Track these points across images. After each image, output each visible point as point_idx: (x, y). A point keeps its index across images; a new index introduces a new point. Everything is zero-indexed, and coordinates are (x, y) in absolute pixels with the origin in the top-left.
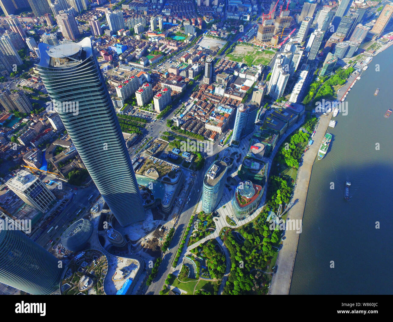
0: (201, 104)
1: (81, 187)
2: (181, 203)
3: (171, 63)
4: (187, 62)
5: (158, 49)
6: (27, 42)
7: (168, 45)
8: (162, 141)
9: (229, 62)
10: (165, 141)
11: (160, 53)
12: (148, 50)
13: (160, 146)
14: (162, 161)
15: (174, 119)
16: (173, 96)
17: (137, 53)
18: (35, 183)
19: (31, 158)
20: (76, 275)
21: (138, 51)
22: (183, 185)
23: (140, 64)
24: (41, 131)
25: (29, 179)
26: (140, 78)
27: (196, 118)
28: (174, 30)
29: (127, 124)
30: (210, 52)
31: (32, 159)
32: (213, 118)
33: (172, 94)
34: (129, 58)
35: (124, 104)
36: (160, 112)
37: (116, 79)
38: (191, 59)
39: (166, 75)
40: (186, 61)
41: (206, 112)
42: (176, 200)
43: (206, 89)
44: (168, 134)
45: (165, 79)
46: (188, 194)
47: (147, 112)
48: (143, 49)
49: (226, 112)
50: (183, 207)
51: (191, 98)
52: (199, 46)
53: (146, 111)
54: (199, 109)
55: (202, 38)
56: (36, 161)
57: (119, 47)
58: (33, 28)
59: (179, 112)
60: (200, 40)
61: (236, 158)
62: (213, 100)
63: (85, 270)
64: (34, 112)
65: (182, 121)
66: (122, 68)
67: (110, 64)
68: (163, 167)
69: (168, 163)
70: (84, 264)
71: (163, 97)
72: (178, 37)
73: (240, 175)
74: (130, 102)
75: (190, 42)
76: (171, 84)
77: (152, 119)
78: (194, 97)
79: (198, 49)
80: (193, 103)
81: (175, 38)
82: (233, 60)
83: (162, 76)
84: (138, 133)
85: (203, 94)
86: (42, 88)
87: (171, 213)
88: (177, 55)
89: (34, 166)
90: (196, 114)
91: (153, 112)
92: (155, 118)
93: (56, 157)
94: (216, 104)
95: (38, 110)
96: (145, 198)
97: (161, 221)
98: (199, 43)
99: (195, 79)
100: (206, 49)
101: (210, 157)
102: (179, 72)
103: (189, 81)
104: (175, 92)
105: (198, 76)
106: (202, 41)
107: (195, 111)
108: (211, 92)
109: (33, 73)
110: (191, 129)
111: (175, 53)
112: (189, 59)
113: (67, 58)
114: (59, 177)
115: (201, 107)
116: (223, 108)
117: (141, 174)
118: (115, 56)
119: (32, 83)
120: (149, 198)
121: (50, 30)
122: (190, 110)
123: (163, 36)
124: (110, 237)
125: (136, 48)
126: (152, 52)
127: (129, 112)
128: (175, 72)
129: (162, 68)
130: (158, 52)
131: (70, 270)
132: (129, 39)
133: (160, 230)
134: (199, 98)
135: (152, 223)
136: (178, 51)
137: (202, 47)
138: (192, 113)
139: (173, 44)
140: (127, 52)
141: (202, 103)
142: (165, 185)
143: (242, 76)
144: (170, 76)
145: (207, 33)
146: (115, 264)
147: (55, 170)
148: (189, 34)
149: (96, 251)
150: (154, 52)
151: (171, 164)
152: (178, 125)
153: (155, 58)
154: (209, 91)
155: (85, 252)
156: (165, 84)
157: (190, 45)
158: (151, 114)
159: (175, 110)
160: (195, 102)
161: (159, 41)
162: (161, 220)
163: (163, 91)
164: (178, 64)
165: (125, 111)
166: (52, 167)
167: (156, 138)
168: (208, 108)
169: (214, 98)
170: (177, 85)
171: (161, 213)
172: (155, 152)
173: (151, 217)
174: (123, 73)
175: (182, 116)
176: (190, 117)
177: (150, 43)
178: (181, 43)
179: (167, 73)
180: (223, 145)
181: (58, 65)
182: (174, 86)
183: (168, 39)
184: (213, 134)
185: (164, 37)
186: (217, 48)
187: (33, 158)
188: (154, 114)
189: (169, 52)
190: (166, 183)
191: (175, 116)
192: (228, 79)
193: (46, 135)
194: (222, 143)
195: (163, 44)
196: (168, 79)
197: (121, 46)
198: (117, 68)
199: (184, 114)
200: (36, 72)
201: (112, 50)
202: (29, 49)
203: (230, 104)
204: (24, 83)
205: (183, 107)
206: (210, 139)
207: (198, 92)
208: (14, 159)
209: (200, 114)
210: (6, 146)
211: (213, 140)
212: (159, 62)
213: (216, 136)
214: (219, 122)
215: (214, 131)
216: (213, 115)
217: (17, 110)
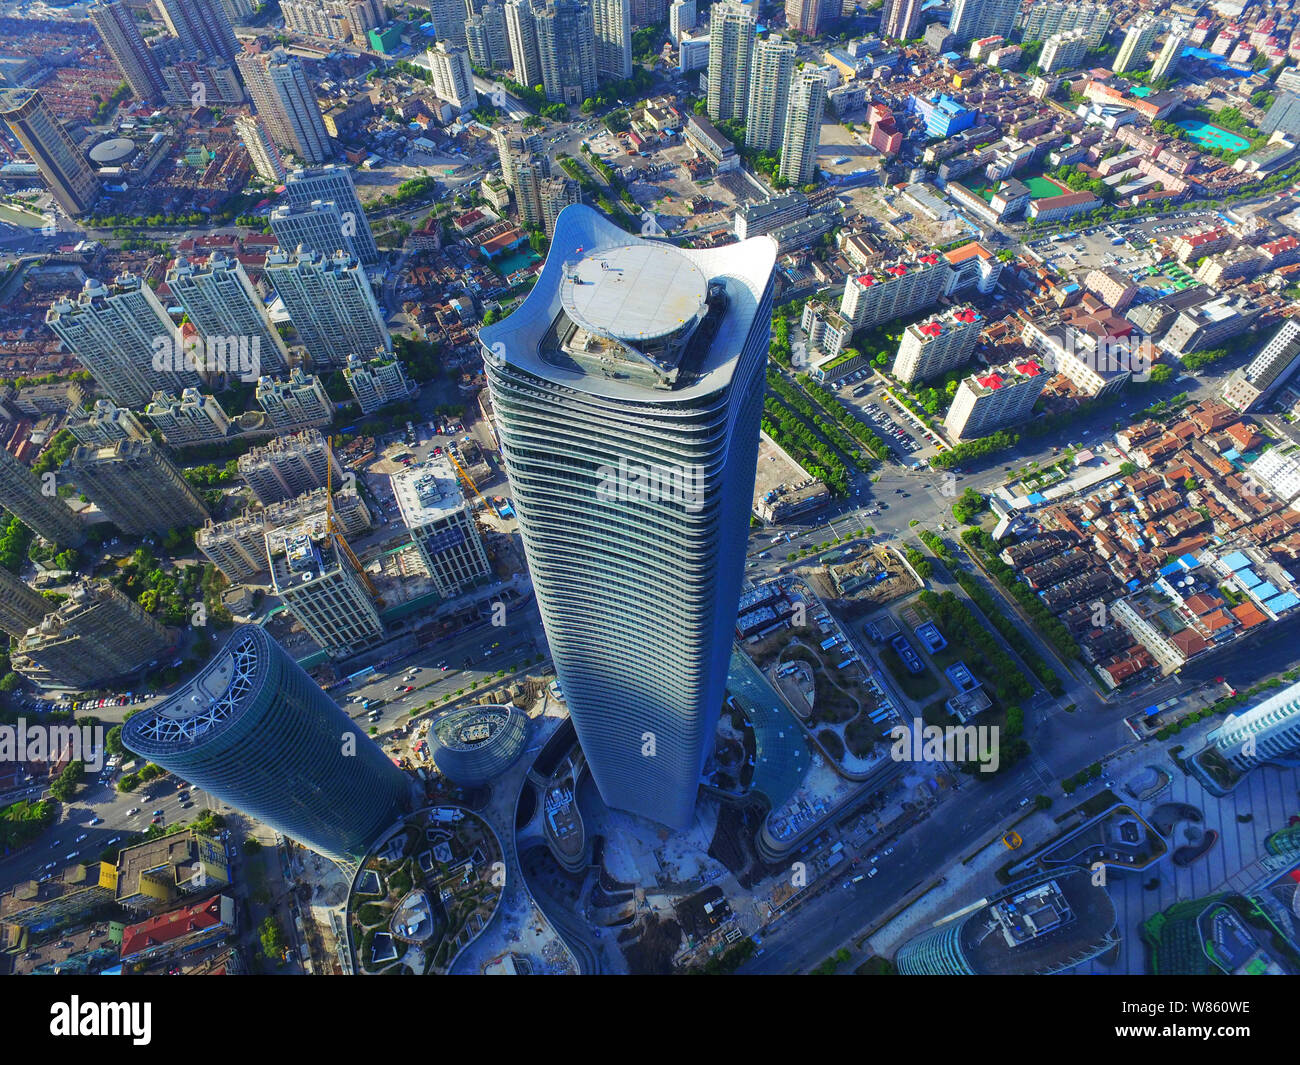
0: (1149, 490)
2: (833, 861)
3: (1117, 243)
4: (1196, 268)
5: (1097, 162)
6: (672, 7)
7: (1148, 159)
8: (900, 563)
10: (914, 572)
11: (1094, 184)
12: (1052, 156)
13: (881, 580)
15: (997, 498)
16: (1048, 400)
17: (1000, 154)
20: (407, 871)
21: (1007, 149)
22: (881, 796)
23: (987, 203)
26: (955, 268)
27: (1090, 542)
28: (1215, 94)
29: (815, 429)
32: (1170, 592)
33: (1049, 388)
34: (957, 167)
35: (845, 346)
36: (959, 442)
37: (871, 235)
38: (1220, 260)
39: (1070, 294)
40: (1193, 262)
41: (1155, 541)
42: (824, 836)
43: (1216, 430)
44: (939, 549)
45: (1055, 309)
46: (881, 846)
47: (912, 416)
48: (1033, 144)
49: (1257, 600)
50: (832, 884)
51: (1123, 441)
53: (908, 411)
54: (1130, 507)
57: (946, 112)
59: (1035, 476)
61: (1181, 840)
65: (1027, 522)
66: (915, 198)
67: (878, 167)
68: (846, 684)
70: (443, 853)
72: (1216, 131)
73: (1152, 937)
74: (871, 349)
77: (913, 455)
78: (1135, 443)
79: (1284, 219)
80: (1114, 468)
81: (1196, 134)
83: (1048, 291)
84: (831, 487)
85: (1189, 447)
86: (637, 179)
87: (778, 873)
88: (1161, 218)
90: (1101, 524)
91: (933, 426)
92: (925, 454)
94: (1226, 526)
96: (724, 761)
97: (729, 874)
99: (1188, 363)
103: (1156, 361)
104: (1066, 386)
105: (1211, 355)
108: (1231, 455)
109: (640, 118)
110: (1043, 584)
111: (1158, 208)
112: (1210, 255)
115: (1140, 506)
116: (1252, 566)
118: (914, 140)
119: (622, 152)
120: (734, 769)
122: (1085, 491)
123: (1149, 112)
124: (551, 818)
125: (1006, 133)
126: (1063, 169)
127: (849, 383)
128: (1113, 294)
129: (1067, 256)
132: (1002, 84)
133: (709, 908)
134: (1159, 460)
135: (697, 860)
136: (1178, 200)
138: (1088, 513)
139: (1173, 162)
140: (966, 138)
141: (1158, 485)
142: (817, 758)
144: (1083, 304)
150: (1069, 173)
152: (997, 534)
153: (1064, 200)
154: (1226, 446)
155: (462, 816)
156: (1039, 334)
158: (921, 430)
159: (1022, 459)
160: (1131, 470)
161: (1116, 129)
162: (733, 872)
163: (1017, 373)
164: (1144, 262)
165: (838, 373)
167: (885, 537)
168: (1171, 526)
171: (744, 847)
172: (852, 592)
173: (704, 835)
174: (907, 217)
175: (1037, 499)
176: (1068, 526)
177: (1077, 126)
178: (1215, 168)
179: (1076, 287)
180: (1147, 732)
185: (1151, 116)
188: (929, 437)
189: (1136, 192)
191: (1007, 487)
194: (1150, 722)
195: (1128, 148)
196: (1066, 311)
197: (953, 109)
198: (896, 189)
199: (1049, 495)
200: (648, 116)
201: (914, 111)
204: (605, 144)
205: (1062, 464)
206: (1106, 675)
207: (1169, 428)
208: (462, 382)
209: (1119, 532)
210: (465, 332)
211: (1112, 683)
212: (1066, 224)
213: (1139, 671)
214: (1190, 625)
215: (1144, 649)
216: (1181, 584)
217: (542, 226)
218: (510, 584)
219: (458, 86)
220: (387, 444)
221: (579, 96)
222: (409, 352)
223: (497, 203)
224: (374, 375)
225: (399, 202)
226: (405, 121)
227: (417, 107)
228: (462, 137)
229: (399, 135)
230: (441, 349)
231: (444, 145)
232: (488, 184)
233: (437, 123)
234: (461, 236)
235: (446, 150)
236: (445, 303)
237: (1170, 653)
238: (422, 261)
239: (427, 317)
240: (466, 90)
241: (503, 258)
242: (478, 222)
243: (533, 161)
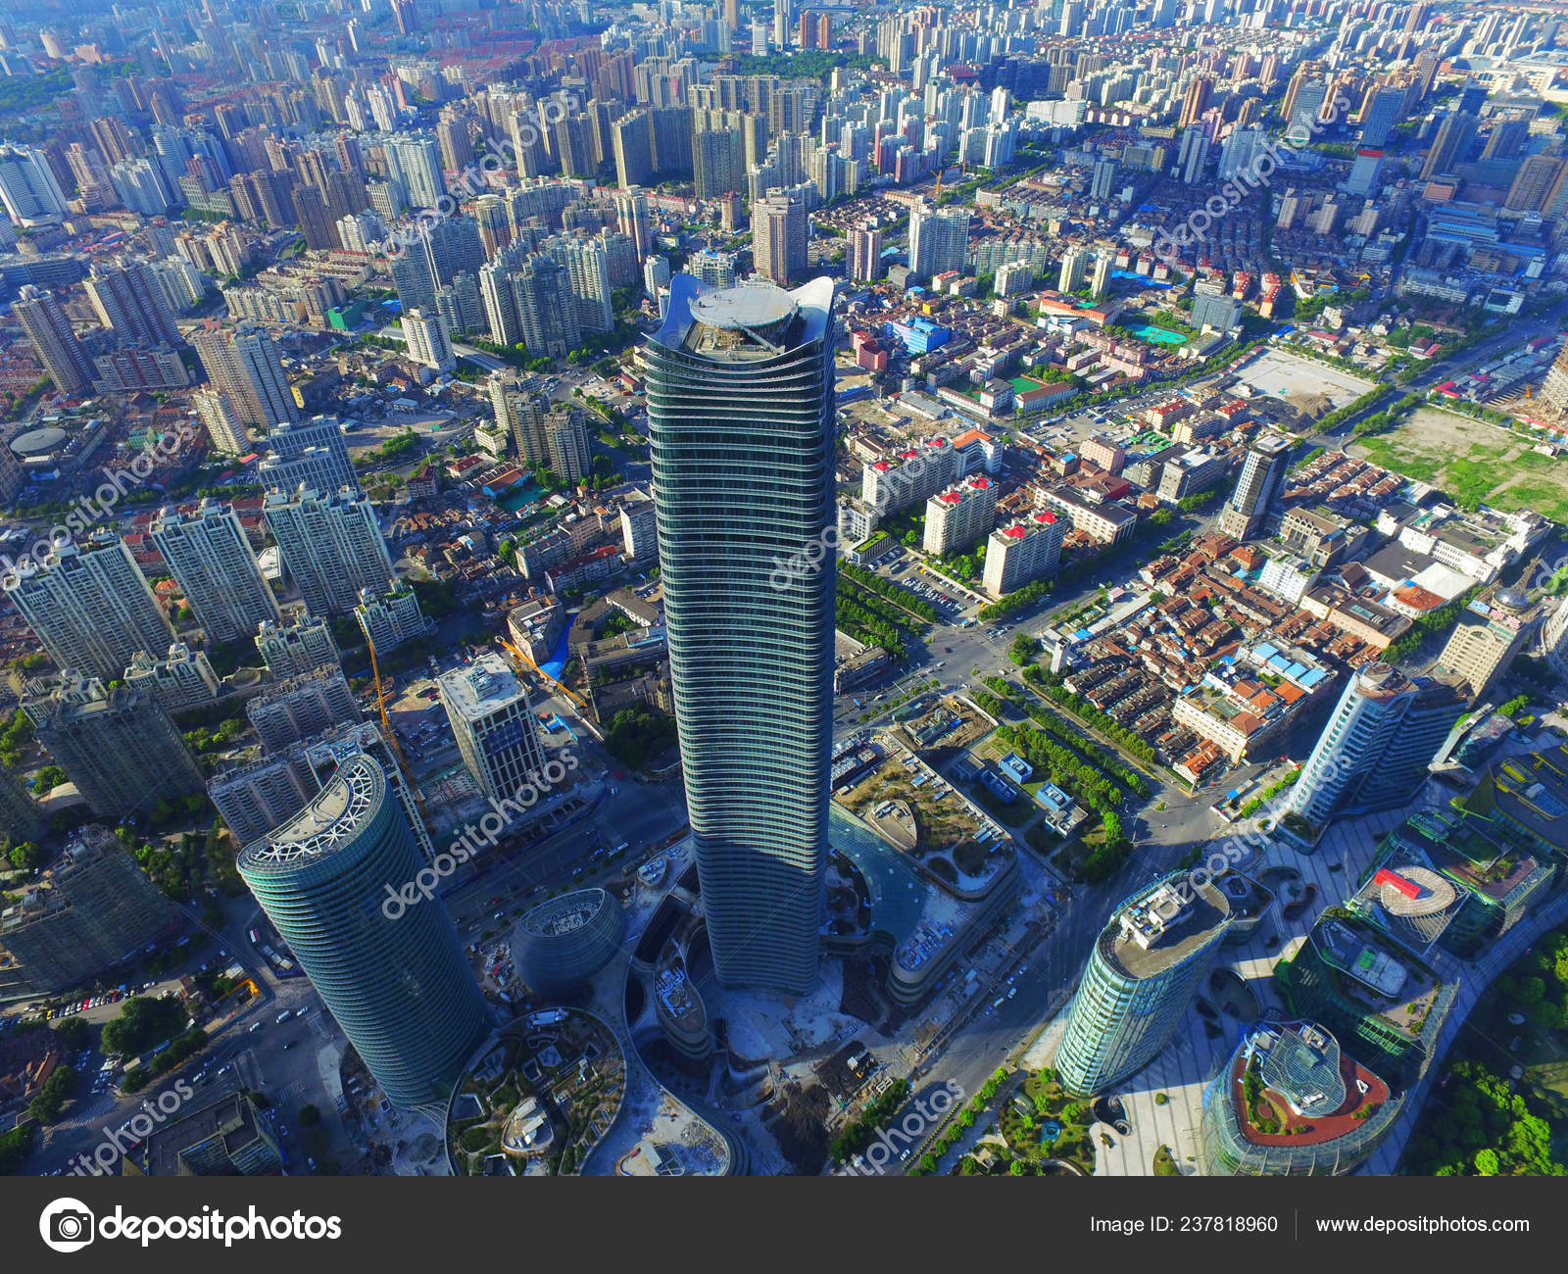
0: (1179, 611)
1: (638, 774)
2: (970, 991)
3: (1099, 422)
4: (1170, 433)
5: (1065, 361)
6: (646, 268)
7: (1107, 354)
8: (971, 709)
9: (1364, 468)
10: (986, 715)
11: (1067, 377)
12: (1025, 358)
13: (956, 726)
14: (949, 787)
15: (1046, 638)
16: (1070, 551)
17: (978, 361)
18: (512, 707)
19: (528, 624)
20: (511, 1083)
21: (984, 356)
22: (1003, 920)
23: (977, 402)
24: (587, 547)
25: (500, 687)
26: (961, 451)
27: (1140, 663)
28: (1149, 304)
29: (861, 604)
30: (1282, 411)
31: (532, 629)
32: (1218, 684)
33: (1068, 541)
34: (943, 374)
35: (874, 529)
36: (1000, 597)
37: (876, 436)
38: (1188, 424)
39: (1068, 463)
40: (1167, 427)
41: (1196, 651)
42: (955, 968)
43: (1222, 555)
44: (1005, 689)
45: (1059, 477)
46: (1014, 968)
47: (951, 582)
48: (1006, 351)
49: (1292, 679)
50: (974, 1014)
51: (1146, 575)
52: (1239, 379)
53: (946, 579)
54: (1167, 628)
55: (1263, 352)
56: (540, 636)
57: (922, 331)
58: (678, 231)
59: (1078, 616)
60: (1252, 360)
61: (1287, 899)
62: (1242, 609)
63: (546, 1081)
64: (590, 484)
65: (1079, 655)
66: (910, 404)
67: (870, 383)
68: (946, 813)
69: (967, 803)
70: (550, 1057)
71: (1029, 541)
73: (1283, 983)
74: (898, 531)
75: (1203, 359)
76: (1078, 500)
77: (960, 615)
78: (1158, 575)
79: (1233, 391)
80: (1145, 599)
81: (1142, 334)
82: (1385, 466)
83: (1048, 464)
84: (889, 651)
85: (1203, 572)
86: (637, 414)
87: (916, 1016)
88: (1131, 399)
89: (530, 652)
90: (1146, 645)
91: (972, 587)
92: (971, 614)
93: (600, 645)
94: (1252, 630)
95: (602, 479)
96: (838, 908)
97: (866, 1026)
98: (1241, 367)
99: (1184, 506)
100: (1267, 399)
101: (1159, 847)
102: (1124, 461)
103: (1157, 508)
104: (1084, 538)
105: (1202, 497)
106: (1258, 363)
107: (1145, 633)
108: (1241, 574)
109: (631, 363)
110: (1108, 702)
111: (1126, 391)
112: (1179, 420)
113: (743, 333)
114: (585, 716)
115: (1175, 625)
116: (1280, 653)
117: (850, 807)
118: (898, 359)
119: (616, 393)
120: (850, 914)
121: (723, 241)
122: (1125, 622)
123: (1099, 320)
124: (666, 1001)
125: (980, 344)
126: (1037, 368)
127: (884, 563)
128: (1106, 459)
129: (1058, 436)
130: (1059, 373)
131: (502, 1052)
132: (966, 308)
133: (853, 1063)
134: (1181, 585)
135: (830, 1020)
136: (1141, 383)
137: (1250, 386)
138: (1132, 638)
139: (1128, 354)
140: (945, 351)
141: (1186, 607)
142: (931, 888)
143: (1414, 541)
144: (1082, 471)
145: (1288, 337)
146: (646, 1112)
147: (583, 686)
148: (1206, 329)
149: (604, 1028)
150: (1042, 370)
151: (979, 814)
152: (1055, 668)
153: (1044, 391)
154: (1235, 568)
155: (566, 1014)
156: (1050, 496)
157: (1202, 370)
158: (963, 593)
159: (1062, 604)
160: (1158, 599)
161: (1074, 334)
162: (870, 1023)
163: (1037, 522)
164: (1128, 433)
165: (871, 554)
166: (577, 673)
167: (950, 689)
168: (1206, 637)
169: (1249, 603)
170: (1100, 510)
171: (876, 997)
172: (930, 742)
173: (831, 994)
174: (907, 420)
175: (1084, 635)
176: (1118, 651)
177: (1042, 333)
178: (1164, 357)
179: (1072, 456)
180: (1234, 814)
181: (707, 349)
182: (1086, 512)
183: (1112, 334)
184: (1201, 754)
185: (1100, 322)
186: (1321, 404)
187: (535, 626)
188: (971, 598)
189: (1105, 380)
190: (935, 881)
191: (1054, 629)
192: (1341, 538)
193: (596, 565)
194: (1234, 805)
195: (1087, 347)
196: (1069, 478)
197: (928, 328)
198: (891, 399)
199: (1093, 630)
200: (638, 361)
201: (892, 335)
202: (644, 289)
203: (1320, 647)
204: (596, 387)
205: (1099, 603)
206: (1182, 769)
207: (1182, 560)
208: (485, 610)
209: (1163, 650)
210: (480, 565)
211: (1192, 778)
212: (1051, 411)
213: (1212, 763)
214: (1242, 709)
215: (1211, 742)
216: (1225, 675)
217: (547, 462)
218: (572, 794)
219: (435, 349)
220: (409, 682)
221: (563, 349)
222: (424, 589)
223: (493, 447)
225: (384, 458)
226: (380, 386)
227: (392, 372)
228: (445, 395)
229: (374, 399)
230: (455, 585)
231: (424, 404)
232: (482, 430)
233: (415, 384)
234: (457, 481)
235: (430, 407)
236: (453, 541)
238: (420, 507)
239: (434, 557)
240: (445, 352)
241: (508, 497)
242: (476, 467)
243: (532, 399)
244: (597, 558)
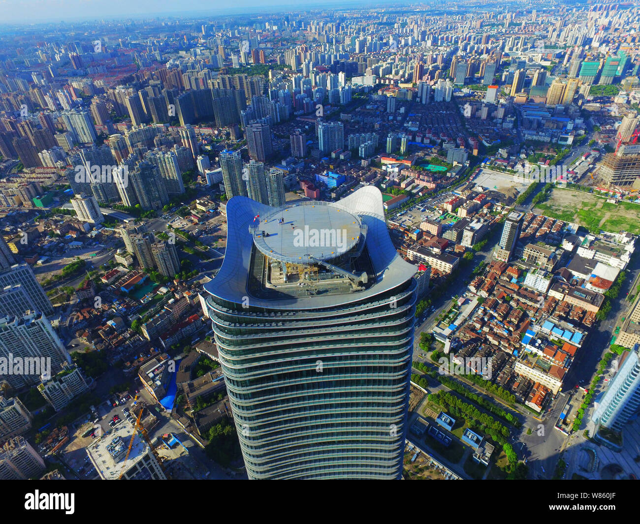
0: (495, 306)
1: (229, 470)
3: (423, 211)
4: (456, 213)
5: (399, 184)
6: (198, 161)
7: (417, 179)
9: (545, 219)
10: (419, 387)
11: (403, 191)
12: (382, 185)
14: (418, 450)
15: (436, 333)
16: (433, 280)
19: (151, 375)
24: (182, 316)
27: (487, 340)
28: (426, 154)
30: (499, 196)
31: (153, 379)
33: (432, 275)
38: (464, 208)
39: (418, 234)
40: (454, 210)
41: (511, 329)
43: (503, 272)
45: (414, 242)
51: (472, 288)
52: (475, 184)
54: (492, 317)
55: (481, 171)
56: (158, 383)
57: (333, 178)
58: (211, 142)
59: (446, 316)
60: (478, 175)
62: (522, 300)
64: (180, 277)
65: (455, 340)
72: (433, 166)
75: (458, 177)
76: (429, 254)
78: (478, 287)
79: (474, 189)
80: (475, 302)
82: (554, 218)
83: (408, 236)
85: (497, 283)
86: (202, 234)
88: (433, 198)
89: (153, 393)
90: (486, 329)
93: (196, 382)
94: (532, 312)
95: (186, 273)
98: (474, 178)
99: (476, 249)
100: (491, 191)
101: (538, 461)
102: (443, 229)
103: (465, 251)
104: (437, 272)
105: (483, 243)
106: (480, 176)
107: (484, 323)
108: (514, 281)
109: (195, 208)
111: (430, 195)
112: (459, 207)
114: (191, 432)
115: (496, 315)
116: (555, 325)
118: (324, 191)
119: (190, 224)
121: (233, 145)
122: (471, 315)
123: (408, 164)
126: (389, 189)
128: (434, 230)
129: (407, 220)
130: (399, 190)
132: (349, 165)
134: (490, 291)
136: (435, 191)
137: (482, 187)
138: (478, 326)
139: (426, 178)
140: (345, 185)
141: (497, 303)
143: (583, 253)
144: (424, 237)
145: (488, 163)
147: (188, 409)
148: (455, 163)
150: (391, 190)
153: (395, 200)
154: (511, 278)
156: (415, 253)
157: (459, 182)
159: (437, 311)
160: (482, 301)
161: (400, 171)
164: (437, 215)
166: (184, 402)
168: (513, 320)
169: (525, 297)
170: (441, 258)
175: (453, 327)
176: (473, 336)
177: (386, 173)
178: (441, 178)
179: (418, 231)
180: (568, 429)
182: (435, 260)
183: (416, 170)
184: (537, 394)
185: (410, 165)
186: (514, 191)
187: (155, 376)
189: (420, 191)
191: (437, 326)
192: (555, 257)
193: (188, 328)
194: (566, 423)
195: (408, 177)
196: (419, 242)
197: (336, 176)
199: (457, 323)
200: (199, 207)
201: (320, 181)
202: (198, 171)
203: (567, 316)
204: (179, 223)
205: (454, 307)
206: (532, 405)
207: (486, 277)
208: (125, 367)
209: (495, 330)
210: (121, 337)
211: (538, 409)
212: (400, 208)
213: (545, 397)
214: (552, 364)
215: (540, 384)
216: (537, 345)
217: (155, 268)
219: (91, 214)
220: (78, 427)
221: (160, 205)
222: (85, 361)
223: (126, 263)
224: (61, 382)
225: (64, 277)
226: (62, 236)
227: (69, 227)
228: (99, 236)
229: (59, 243)
230: (107, 353)
231: (86, 242)
232: (119, 255)
233: (82, 233)
234: (106, 285)
235: (90, 244)
236: (104, 324)
237: (553, 381)
238: (85, 305)
239: (94, 336)
240: (97, 214)
241: (135, 291)
242: (117, 276)
243: (144, 236)
244: (188, 323)
